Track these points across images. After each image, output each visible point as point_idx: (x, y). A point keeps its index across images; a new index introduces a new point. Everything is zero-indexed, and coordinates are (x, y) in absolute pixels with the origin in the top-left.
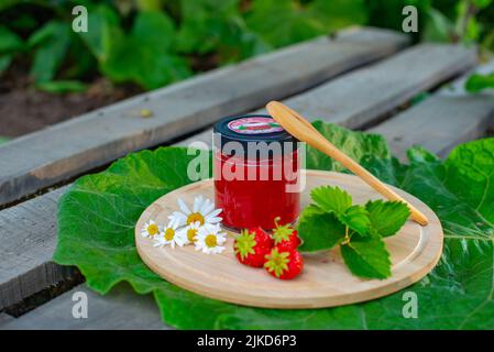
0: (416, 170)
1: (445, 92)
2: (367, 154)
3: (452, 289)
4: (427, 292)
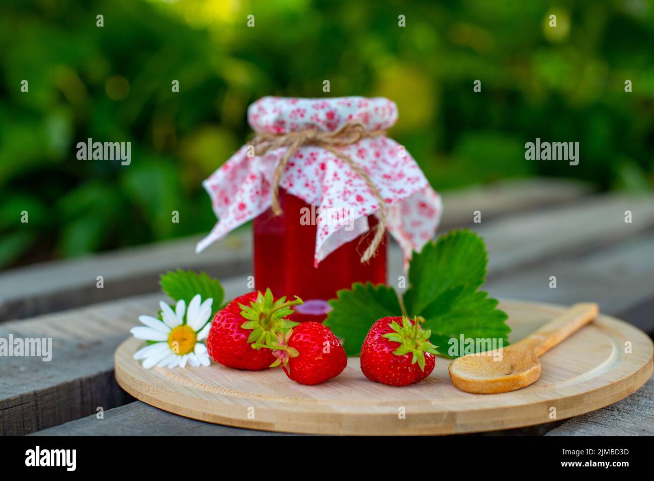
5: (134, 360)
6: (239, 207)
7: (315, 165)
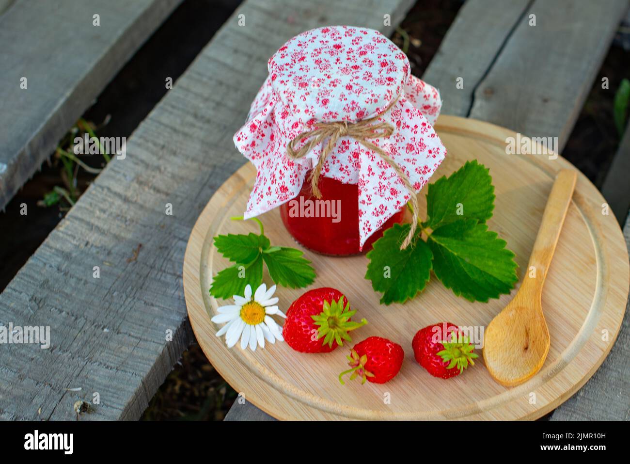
5: (217, 338)
6: (281, 188)
7: (348, 153)
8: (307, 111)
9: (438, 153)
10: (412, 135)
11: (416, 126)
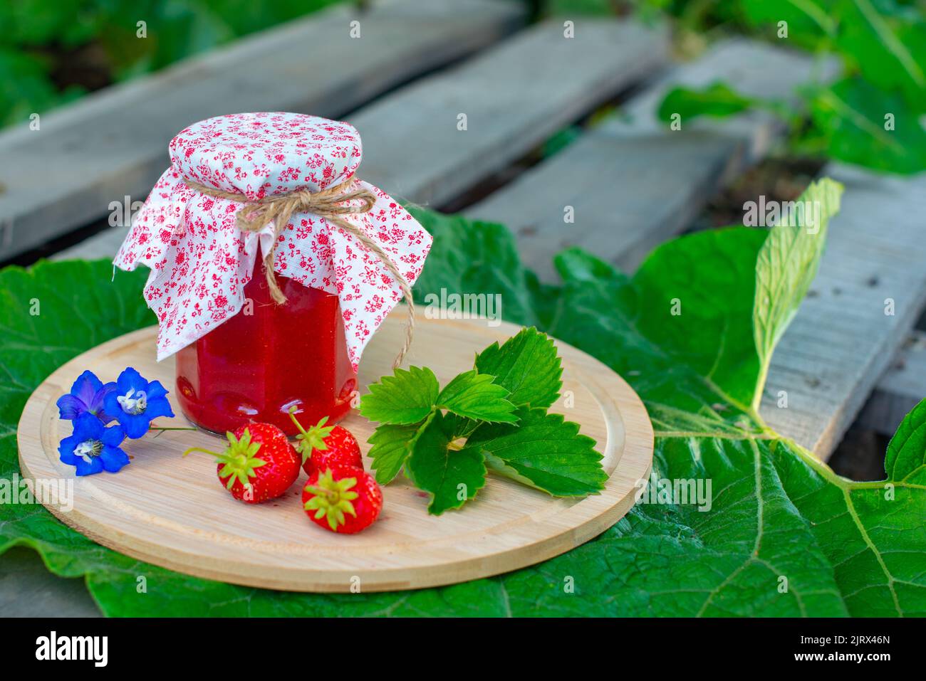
0: (578, 297)
1: (612, 125)
2: (477, 263)
3: (677, 541)
4: (629, 546)
6: (216, 301)
7: (311, 238)
8: (256, 172)
9: (422, 237)
10: (381, 223)
11: (382, 212)
